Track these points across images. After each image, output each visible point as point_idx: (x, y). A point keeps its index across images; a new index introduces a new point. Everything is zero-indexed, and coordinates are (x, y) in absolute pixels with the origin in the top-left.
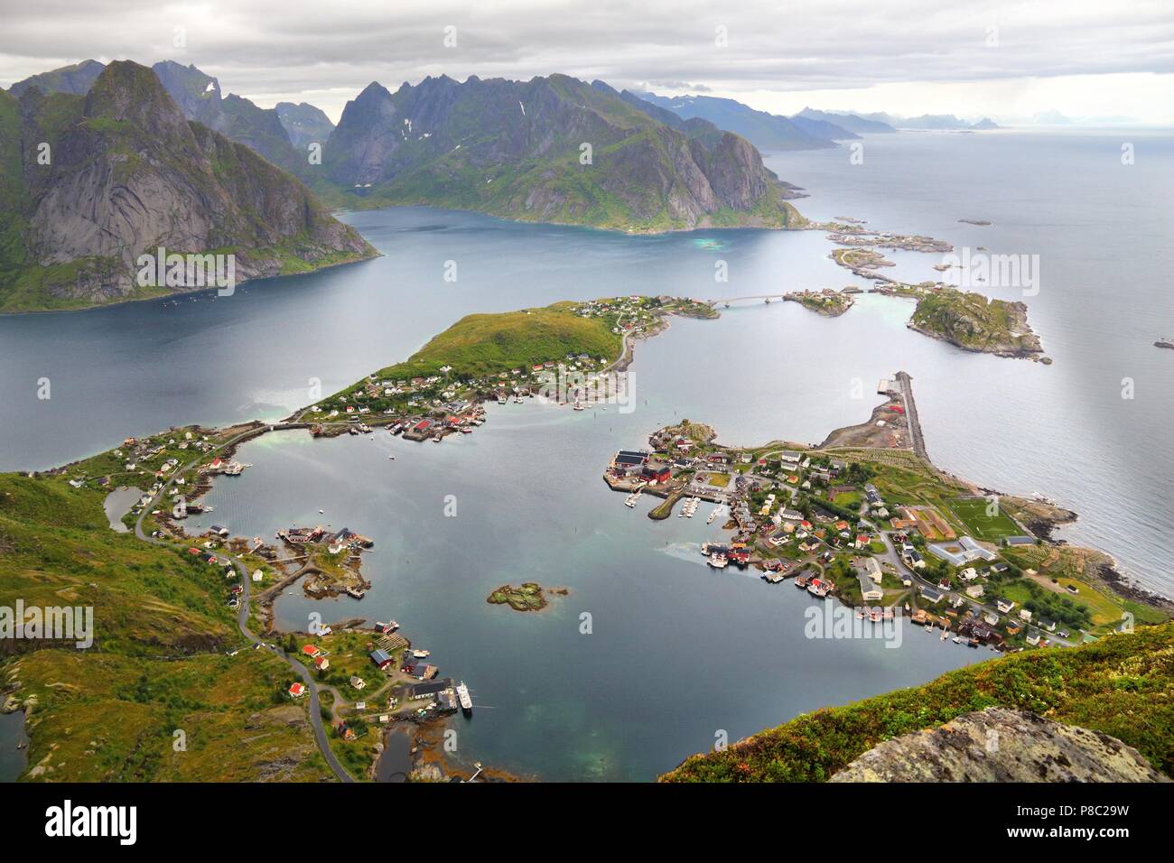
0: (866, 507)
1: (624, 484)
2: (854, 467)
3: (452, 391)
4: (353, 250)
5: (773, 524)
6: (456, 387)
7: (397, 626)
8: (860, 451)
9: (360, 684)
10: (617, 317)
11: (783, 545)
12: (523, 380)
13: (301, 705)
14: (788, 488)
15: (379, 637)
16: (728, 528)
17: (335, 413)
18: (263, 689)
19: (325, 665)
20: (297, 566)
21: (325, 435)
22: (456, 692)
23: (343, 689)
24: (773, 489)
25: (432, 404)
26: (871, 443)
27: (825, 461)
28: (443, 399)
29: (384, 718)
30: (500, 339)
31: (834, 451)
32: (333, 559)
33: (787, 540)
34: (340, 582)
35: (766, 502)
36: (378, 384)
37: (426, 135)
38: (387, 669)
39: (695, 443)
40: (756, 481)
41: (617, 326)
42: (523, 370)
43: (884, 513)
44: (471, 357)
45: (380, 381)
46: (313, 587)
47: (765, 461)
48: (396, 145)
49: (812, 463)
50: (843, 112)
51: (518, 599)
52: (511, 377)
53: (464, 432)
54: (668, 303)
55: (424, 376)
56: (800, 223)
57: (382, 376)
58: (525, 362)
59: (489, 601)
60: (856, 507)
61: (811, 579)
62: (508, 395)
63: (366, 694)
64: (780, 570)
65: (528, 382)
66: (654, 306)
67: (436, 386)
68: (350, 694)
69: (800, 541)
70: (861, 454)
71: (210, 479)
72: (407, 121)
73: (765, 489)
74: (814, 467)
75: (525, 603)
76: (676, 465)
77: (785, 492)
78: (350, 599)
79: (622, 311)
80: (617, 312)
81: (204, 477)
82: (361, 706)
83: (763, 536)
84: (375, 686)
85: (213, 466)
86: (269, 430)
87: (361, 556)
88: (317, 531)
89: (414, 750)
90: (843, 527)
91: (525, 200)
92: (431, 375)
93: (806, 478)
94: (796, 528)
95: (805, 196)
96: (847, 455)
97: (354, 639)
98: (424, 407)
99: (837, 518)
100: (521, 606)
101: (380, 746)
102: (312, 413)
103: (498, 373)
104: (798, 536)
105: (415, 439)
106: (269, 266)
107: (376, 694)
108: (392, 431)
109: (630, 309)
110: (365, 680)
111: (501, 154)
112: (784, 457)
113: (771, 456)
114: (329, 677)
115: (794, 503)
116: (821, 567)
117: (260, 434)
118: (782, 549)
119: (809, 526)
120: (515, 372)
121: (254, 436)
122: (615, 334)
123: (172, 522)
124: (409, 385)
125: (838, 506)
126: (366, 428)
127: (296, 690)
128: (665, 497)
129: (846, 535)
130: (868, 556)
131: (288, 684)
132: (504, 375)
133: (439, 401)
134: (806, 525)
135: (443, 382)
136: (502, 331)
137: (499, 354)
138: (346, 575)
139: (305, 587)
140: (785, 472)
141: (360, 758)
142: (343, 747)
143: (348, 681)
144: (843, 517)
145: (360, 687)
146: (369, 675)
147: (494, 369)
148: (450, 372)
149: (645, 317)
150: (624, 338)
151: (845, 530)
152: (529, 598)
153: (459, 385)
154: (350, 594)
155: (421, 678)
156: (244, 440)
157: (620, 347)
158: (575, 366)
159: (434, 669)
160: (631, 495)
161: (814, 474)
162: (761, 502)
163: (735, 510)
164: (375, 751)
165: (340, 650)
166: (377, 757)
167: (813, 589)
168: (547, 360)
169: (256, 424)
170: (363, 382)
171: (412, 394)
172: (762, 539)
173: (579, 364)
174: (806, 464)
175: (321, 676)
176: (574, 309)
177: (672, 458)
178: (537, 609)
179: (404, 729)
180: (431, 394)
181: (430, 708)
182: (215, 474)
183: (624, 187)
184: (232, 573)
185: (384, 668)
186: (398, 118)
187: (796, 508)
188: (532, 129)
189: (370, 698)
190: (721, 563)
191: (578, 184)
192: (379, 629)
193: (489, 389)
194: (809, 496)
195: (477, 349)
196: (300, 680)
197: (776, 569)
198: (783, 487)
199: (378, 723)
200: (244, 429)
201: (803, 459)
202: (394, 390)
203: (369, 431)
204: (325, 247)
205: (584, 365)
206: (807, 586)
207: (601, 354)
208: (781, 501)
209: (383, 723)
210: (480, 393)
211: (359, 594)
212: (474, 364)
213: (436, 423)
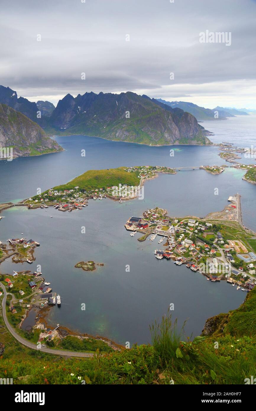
0: (216, 240)
1: (131, 228)
2: (214, 226)
3: (78, 195)
4: (55, 148)
5: (181, 244)
6: (80, 194)
7: (41, 273)
8: (218, 221)
10: (140, 172)
11: (184, 252)
12: (103, 192)
14: (189, 232)
15: (34, 277)
16: (165, 245)
17: (37, 201)
19: (12, 286)
21: (32, 208)
22: (56, 298)
23: (16, 295)
24: (184, 232)
25: (70, 199)
26: (222, 218)
27: (204, 223)
28: (74, 198)
29: (28, 306)
30: (97, 178)
31: (208, 220)
32: (25, 249)
33: (185, 250)
34: (25, 258)
35: (180, 237)
36: (52, 192)
37: (85, 112)
38: (34, 288)
39: (159, 215)
40: (179, 229)
41: (139, 176)
42: (104, 189)
43: (222, 242)
44: (86, 184)
45: (53, 191)
46: (16, 259)
47: (183, 223)
48: (75, 115)
49: (199, 224)
50: (230, 108)
51: (86, 266)
52: (99, 191)
53: (80, 209)
55: (69, 190)
56: (209, 143)
57: (55, 189)
58: (105, 186)
59: (76, 267)
60: (213, 240)
61: (192, 265)
62: (97, 197)
64: (181, 261)
65: (105, 193)
66: (154, 169)
67: (72, 193)
68: (18, 297)
69: (190, 251)
70: (218, 222)
72: (79, 107)
73: (181, 232)
74: (200, 225)
75: (88, 268)
76: (150, 223)
77: (188, 234)
79: (142, 170)
80: (140, 171)
82: (21, 301)
83: (177, 248)
84: (28, 294)
87: (35, 249)
88: (21, 240)
89: (37, 318)
90: (207, 246)
91: (116, 134)
92: (71, 189)
93: (196, 229)
94: (189, 246)
95: (213, 135)
96: (213, 221)
97: (25, 277)
98: (67, 200)
99: (205, 243)
100: (86, 269)
101: (25, 316)
102: (29, 201)
103: (95, 189)
104: (190, 249)
105: (62, 211)
106: (26, 153)
107: (28, 297)
108: (55, 208)
109: (145, 170)
110: (24, 292)
111: (109, 118)
112: (189, 221)
113: (185, 221)
114: (12, 290)
115: (190, 237)
116: (196, 260)
117: (10, 207)
118: (184, 254)
119: (194, 246)
120: (101, 189)
121: (8, 208)
122: (138, 178)
124: (63, 192)
125: (206, 239)
126: (46, 206)
128: (145, 234)
129: (207, 249)
130: (214, 258)
132: (97, 190)
133: (73, 198)
134: (193, 245)
135: (75, 192)
136: (98, 175)
137: (96, 183)
138: (28, 255)
139: (13, 259)
140: (189, 226)
141: (16, 320)
144: (208, 243)
145: (22, 294)
146: (26, 290)
147: (94, 188)
148: (78, 188)
149: (149, 173)
150: (141, 180)
151: (208, 248)
152: (89, 266)
153: (81, 193)
154: (28, 262)
155: (45, 292)
157: (139, 182)
159: (51, 289)
160: (133, 232)
161: (199, 228)
162: (178, 236)
163: (169, 239)
164: (23, 317)
165: (18, 281)
166: (23, 319)
167: (192, 268)
168: (112, 186)
170: (48, 191)
171: (64, 195)
172: (177, 250)
174: (197, 224)
175: (9, 289)
176: (125, 169)
177: (150, 220)
178: (92, 270)
179: (35, 310)
180: (70, 195)
181: (46, 303)
183: (150, 130)
185: (33, 288)
186: (76, 106)
187: (191, 239)
188: (120, 110)
189: (25, 298)
190: (160, 257)
191: (134, 129)
192: (35, 274)
193: (91, 195)
194: (196, 235)
195: (89, 181)
197: (180, 260)
198: (187, 231)
200: (5, 205)
201: (196, 222)
202: (58, 194)
203: (47, 207)
204: (45, 147)
206: (190, 267)
207: (132, 184)
208: (186, 237)
209: (28, 308)
210: (87, 196)
211: (31, 262)
212: (87, 186)
213: (70, 205)
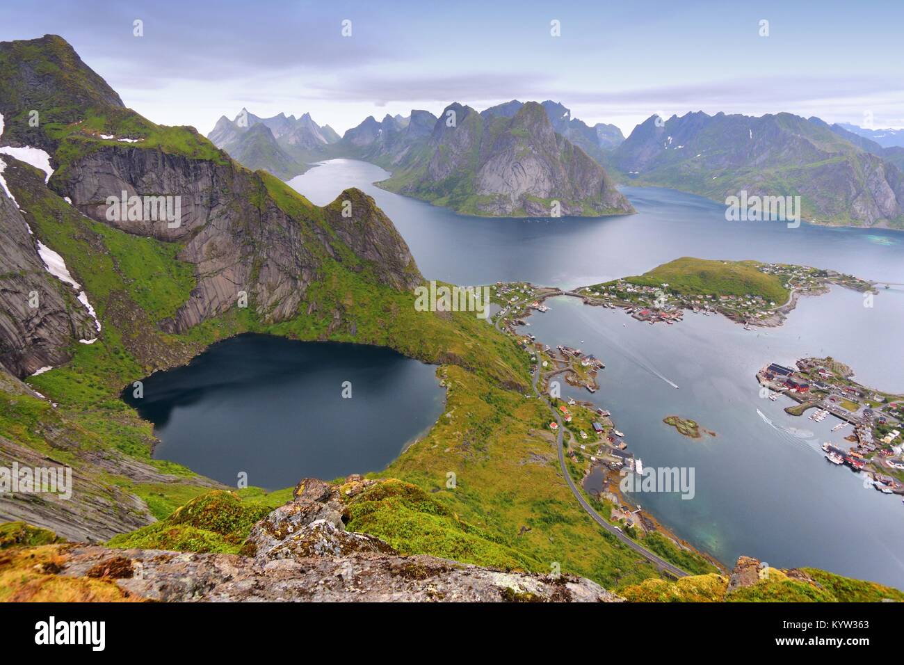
1: (771, 384)
3: (666, 299)
5: (893, 451)
6: (669, 297)
7: (610, 413)
9: (585, 436)
10: (790, 277)
11: (899, 470)
12: (712, 302)
13: (555, 434)
15: (599, 416)
16: (849, 440)
17: (597, 294)
18: (538, 419)
19: (569, 420)
20: (564, 365)
21: (590, 304)
22: (635, 462)
23: (576, 435)
24: (899, 428)
25: (653, 303)
29: (593, 458)
30: (703, 275)
32: (583, 368)
33: (903, 468)
34: (584, 381)
35: (890, 434)
36: (624, 284)
38: (600, 434)
39: (834, 375)
41: (788, 283)
42: (714, 297)
44: (682, 282)
45: (626, 283)
46: (570, 379)
47: (897, 405)
51: (682, 426)
52: (705, 299)
53: (668, 323)
54: (833, 276)
57: (627, 280)
58: (717, 292)
59: (665, 421)
62: (700, 309)
63: (587, 443)
64: (891, 485)
65: (714, 305)
66: (821, 276)
68: (578, 439)
71: (531, 310)
73: (891, 425)
75: (687, 430)
76: (814, 385)
78: (587, 391)
79: (795, 274)
80: (791, 275)
81: (529, 309)
82: (583, 447)
83: (880, 456)
84: (592, 440)
85: (533, 305)
86: (562, 294)
87: (598, 372)
88: (578, 351)
89: (606, 482)
92: (656, 286)
97: (586, 412)
98: (648, 303)
100: (683, 431)
101: (588, 472)
102: (586, 291)
103: (697, 294)
105: (638, 319)
107: (592, 445)
108: (626, 311)
109: (801, 274)
110: (587, 435)
114: (570, 426)
117: (558, 295)
118: (897, 472)
120: (708, 297)
121: (555, 295)
122: (785, 289)
123: (511, 325)
124: (642, 289)
126: (612, 306)
127: (554, 426)
128: (801, 402)
131: (550, 421)
132: (700, 297)
135: (662, 292)
136: (705, 269)
137: (700, 284)
138: (588, 378)
139: (566, 377)
141: (577, 473)
142: (570, 463)
143: (579, 432)
145: (584, 437)
146: (590, 433)
147: (695, 292)
148: (667, 287)
149: (812, 282)
150: (792, 292)
152: (689, 429)
153: (671, 295)
154: (588, 389)
155: (617, 447)
156: (549, 296)
157: (788, 297)
158: (751, 302)
159: (625, 444)
160: (774, 393)
162: (884, 432)
163: (858, 430)
164: (585, 473)
165: (578, 415)
166: (586, 476)
168: (732, 294)
169: (557, 289)
170: (616, 280)
171: (642, 294)
172: (879, 458)
173: (754, 302)
175: (567, 424)
176: (759, 266)
177: (813, 379)
178: (693, 436)
180: (653, 297)
181: (619, 464)
182: (534, 308)
183: (817, 192)
184: (534, 359)
185: (598, 432)
186: (664, 137)
189: (588, 445)
190: (837, 461)
192: (600, 412)
193: (689, 303)
195: (687, 277)
196: (556, 422)
197: (887, 483)
199: (589, 459)
200: (551, 290)
202: (632, 289)
203: (614, 308)
204: (607, 204)
205: (757, 303)
207: (772, 299)
209: (592, 461)
210: (682, 303)
211: (592, 391)
212: (683, 286)
213: (652, 313)
